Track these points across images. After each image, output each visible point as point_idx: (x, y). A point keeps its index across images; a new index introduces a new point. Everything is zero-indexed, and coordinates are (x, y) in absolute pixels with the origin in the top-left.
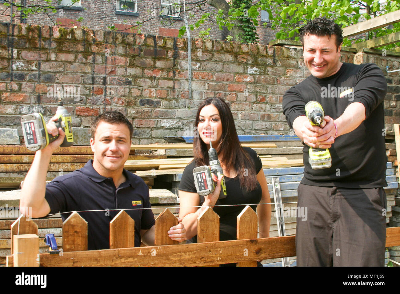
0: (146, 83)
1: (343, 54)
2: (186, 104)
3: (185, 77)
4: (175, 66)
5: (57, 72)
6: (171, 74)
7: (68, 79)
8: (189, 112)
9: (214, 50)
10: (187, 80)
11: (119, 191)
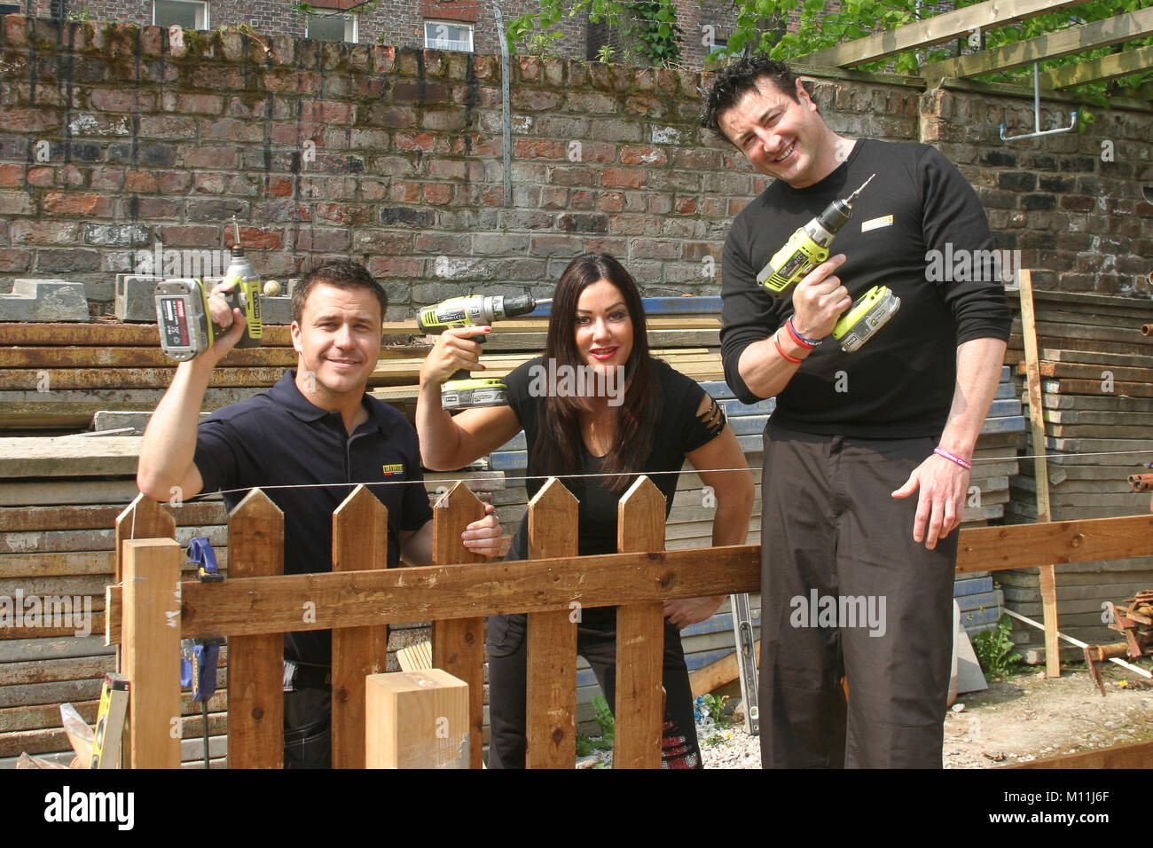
0: (397, 167)
1: (892, 94)
2: (496, 219)
3: (494, 153)
4: (470, 124)
5: (179, 142)
6: (461, 146)
7: (206, 157)
8: (504, 240)
9: (566, 85)
10: (500, 159)
11: (354, 441)
